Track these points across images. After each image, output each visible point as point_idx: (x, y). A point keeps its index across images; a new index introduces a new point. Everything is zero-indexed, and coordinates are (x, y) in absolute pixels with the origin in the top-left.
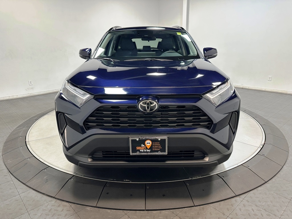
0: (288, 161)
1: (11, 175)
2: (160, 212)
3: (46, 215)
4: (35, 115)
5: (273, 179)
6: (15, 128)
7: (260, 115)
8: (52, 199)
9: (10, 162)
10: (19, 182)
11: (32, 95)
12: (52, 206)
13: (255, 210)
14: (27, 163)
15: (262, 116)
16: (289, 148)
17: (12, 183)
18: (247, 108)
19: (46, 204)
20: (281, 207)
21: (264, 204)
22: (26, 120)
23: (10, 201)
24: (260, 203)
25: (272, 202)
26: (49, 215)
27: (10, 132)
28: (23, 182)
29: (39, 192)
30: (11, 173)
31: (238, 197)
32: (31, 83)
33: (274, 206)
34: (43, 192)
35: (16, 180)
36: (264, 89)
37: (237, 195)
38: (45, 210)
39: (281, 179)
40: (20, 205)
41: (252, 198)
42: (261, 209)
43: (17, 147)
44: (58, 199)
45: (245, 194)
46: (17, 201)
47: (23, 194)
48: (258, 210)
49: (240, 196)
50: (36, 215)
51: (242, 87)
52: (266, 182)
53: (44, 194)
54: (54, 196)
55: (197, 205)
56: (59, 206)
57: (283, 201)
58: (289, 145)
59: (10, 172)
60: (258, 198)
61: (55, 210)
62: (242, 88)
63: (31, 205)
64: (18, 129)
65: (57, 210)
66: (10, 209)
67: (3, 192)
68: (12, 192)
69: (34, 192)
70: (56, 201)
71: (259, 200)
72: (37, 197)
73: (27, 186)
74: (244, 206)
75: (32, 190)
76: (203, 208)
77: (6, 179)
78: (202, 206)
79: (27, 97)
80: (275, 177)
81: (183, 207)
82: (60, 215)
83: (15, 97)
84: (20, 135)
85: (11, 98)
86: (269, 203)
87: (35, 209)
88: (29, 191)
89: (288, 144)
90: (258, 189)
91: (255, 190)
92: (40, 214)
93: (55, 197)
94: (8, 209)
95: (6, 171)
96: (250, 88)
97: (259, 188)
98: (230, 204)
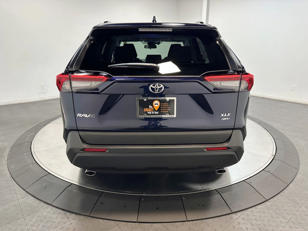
0: (296, 179)
1: (13, 180)
2: (152, 225)
3: (41, 221)
4: (44, 120)
5: (275, 198)
6: (22, 133)
7: (276, 128)
8: (49, 206)
9: (14, 167)
10: (20, 188)
11: (44, 99)
12: (48, 213)
13: (249, 229)
14: (28, 169)
15: (278, 129)
16: (300, 165)
17: (13, 188)
18: (264, 120)
19: (42, 211)
20: (278, 227)
21: (260, 223)
22: (34, 125)
23: (9, 206)
24: (256, 221)
25: (269, 222)
26: (43, 221)
27: (17, 137)
28: (23, 188)
29: (37, 198)
30: (13, 179)
31: (234, 214)
32: (43, 87)
33: (270, 226)
34: (40, 199)
35: (17, 185)
36: (286, 100)
37: (233, 212)
38: (40, 216)
39: (283, 198)
40: (17, 210)
41: (248, 216)
42: (256, 228)
43: (22, 153)
44: (54, 206)
45: (242, 211)
46: (15, 206)
47: (22, 200)
48: (252, 229)
49: (236, 213)
50: (31, 220)
51: (262, 96)
52: (267, 200)
53: (41, 201)
54: (50, 203)
55: (190, 220)
56: (54, 213)
57: (280, 221)
58: (301, 162)
59: (12, 177)
60: (255, 216)
61: (50, 217)
62: (263, 98)
63: (27, 211)
64: (25, 134)
65: (52, 217)
66: (8, 214)
67: (4, 197)
68: (11, 197)
69: (32, 198)
70: (52, 208)
71: (256, 219)
72: (35, 203)
73: (27, 192)
74: (239, 223)
75: (30, 196)
76: (195, 223)
77: (7, 184)
78: (195, 221)
79: (39, 101)
80: (278, 196)
81: (175, 221)
82: (54, 222)
83: (27, 101)
84: (27, 140)
85: (23, 102)
86: (265, 222)
87: (31, 215)
88: (28, 197)
89: (299, 161)
90: (257, 207)
91: (254, 208)
92: (35, 220)
93: (52, 204)
94: (6, 214)
95: (9, 175)
96: (271, 98)
97: (259, 206)
98: (225, 221)
